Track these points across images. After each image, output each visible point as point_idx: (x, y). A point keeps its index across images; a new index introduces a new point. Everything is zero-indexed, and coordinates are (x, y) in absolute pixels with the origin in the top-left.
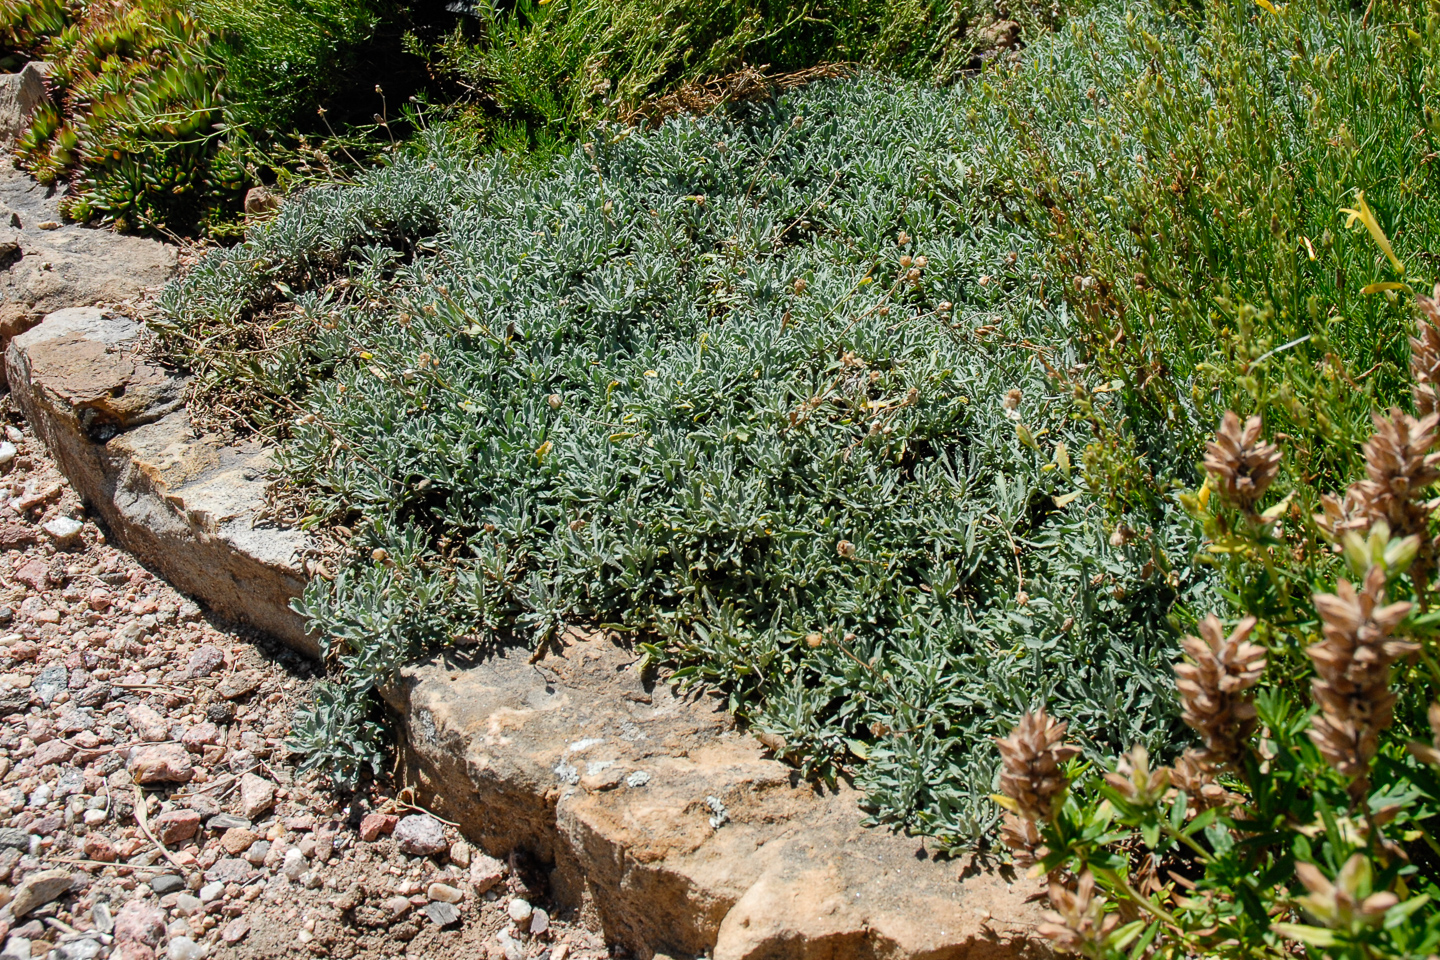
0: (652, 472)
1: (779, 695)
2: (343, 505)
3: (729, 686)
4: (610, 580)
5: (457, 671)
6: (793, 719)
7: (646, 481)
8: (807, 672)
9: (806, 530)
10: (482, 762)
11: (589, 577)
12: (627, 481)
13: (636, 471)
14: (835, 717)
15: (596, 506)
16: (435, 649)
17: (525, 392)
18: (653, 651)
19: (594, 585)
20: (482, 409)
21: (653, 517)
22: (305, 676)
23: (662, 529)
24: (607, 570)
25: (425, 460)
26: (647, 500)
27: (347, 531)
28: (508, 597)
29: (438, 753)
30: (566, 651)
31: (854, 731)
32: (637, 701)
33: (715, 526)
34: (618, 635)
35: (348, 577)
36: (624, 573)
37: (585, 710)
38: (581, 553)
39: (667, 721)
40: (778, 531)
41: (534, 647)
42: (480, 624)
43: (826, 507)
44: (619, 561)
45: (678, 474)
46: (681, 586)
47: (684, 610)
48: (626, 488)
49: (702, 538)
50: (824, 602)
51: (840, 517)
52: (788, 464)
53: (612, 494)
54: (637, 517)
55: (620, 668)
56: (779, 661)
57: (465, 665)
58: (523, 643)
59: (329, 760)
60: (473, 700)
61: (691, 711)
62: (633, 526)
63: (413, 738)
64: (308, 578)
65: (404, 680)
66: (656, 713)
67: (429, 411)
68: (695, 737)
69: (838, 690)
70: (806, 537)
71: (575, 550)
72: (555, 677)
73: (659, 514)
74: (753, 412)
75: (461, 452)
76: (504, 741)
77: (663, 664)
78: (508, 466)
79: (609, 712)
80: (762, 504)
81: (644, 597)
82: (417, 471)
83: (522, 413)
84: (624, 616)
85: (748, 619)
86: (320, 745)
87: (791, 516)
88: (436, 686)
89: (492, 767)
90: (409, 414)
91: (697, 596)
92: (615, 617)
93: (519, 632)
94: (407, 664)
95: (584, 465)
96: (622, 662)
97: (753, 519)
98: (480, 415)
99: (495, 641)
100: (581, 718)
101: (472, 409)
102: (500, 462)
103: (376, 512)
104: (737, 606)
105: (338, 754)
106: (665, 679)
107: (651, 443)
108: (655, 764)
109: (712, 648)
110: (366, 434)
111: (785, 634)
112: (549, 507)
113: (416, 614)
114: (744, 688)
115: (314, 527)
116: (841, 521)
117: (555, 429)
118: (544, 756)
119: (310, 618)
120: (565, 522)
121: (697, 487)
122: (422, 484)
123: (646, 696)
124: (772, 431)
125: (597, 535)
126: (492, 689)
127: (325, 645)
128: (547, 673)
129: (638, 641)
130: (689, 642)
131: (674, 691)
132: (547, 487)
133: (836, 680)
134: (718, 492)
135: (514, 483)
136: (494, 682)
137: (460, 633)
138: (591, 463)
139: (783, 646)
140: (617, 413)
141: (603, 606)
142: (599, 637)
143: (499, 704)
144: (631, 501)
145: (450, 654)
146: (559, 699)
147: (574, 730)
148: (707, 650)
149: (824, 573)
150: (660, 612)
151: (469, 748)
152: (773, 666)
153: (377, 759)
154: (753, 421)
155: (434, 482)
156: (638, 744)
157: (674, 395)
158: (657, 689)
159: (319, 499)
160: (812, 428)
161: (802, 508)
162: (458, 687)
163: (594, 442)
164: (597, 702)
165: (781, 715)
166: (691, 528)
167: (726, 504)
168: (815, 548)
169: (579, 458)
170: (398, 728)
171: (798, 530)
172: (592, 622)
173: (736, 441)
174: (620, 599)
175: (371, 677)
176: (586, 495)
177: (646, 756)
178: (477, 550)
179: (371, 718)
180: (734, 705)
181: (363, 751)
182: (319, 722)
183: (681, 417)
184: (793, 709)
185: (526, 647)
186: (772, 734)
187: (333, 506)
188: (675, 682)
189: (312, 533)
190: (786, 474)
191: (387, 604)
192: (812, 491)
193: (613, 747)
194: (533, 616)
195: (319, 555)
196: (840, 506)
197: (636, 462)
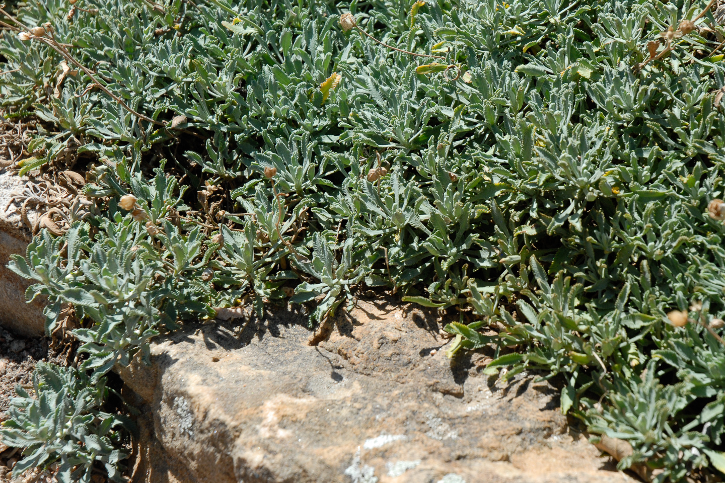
0: (467, 114)
1: (624, 392)
2: (73, 145)
3: (560, 380)
4: (415, 245)
5: (219, 351)
6: (644, 420)
7: (460, 124)
8: (662, 365)
9: (662, 190)
10: (255, 458)
11: (387, 241)
12: (436, 124)
13: (449, 112)
14: (695, 423)
15: (398, 153)
16: (192, 323)
17: (306, 11)
18: (466, 333)
19: (394, 251)
20: (250, 30)
21: (468, 170)
22: (18, 358)
23: (481, 183)
24: (409, 233)
25: (177, 92)
26: (460, 148)
27: (78, 177)
28: (285, 264)
29: (196, 448)
30: (357, 331)
31: (718, 441)
32: (446, 393)
33: (551, 180)
34: (421, 314)
35: (82, 233)
36: (432, 236)
37: (382, 401)
38: (379, 210)
39: (483, 417)
40: (628, 189)
41: (316, 324)
42: (249, 294)
43: (690, 164)
44: (425, 223)
45: (501, 119)
46: (503, 255)
47: (507, 284)
48: (437, 133)
49: (532, 196)
50: (683, 280)
51: (705, 176)
52: (642, 109)
53: (416, 141)
54: (449, 168)
55: (425, 352)
56: (624, 351)
57: (230, 344)
58: (302, 321)
59: (53, 458)
60: (241, 385)
61: (513, 407)
62: (444, 178)
63: (162, 431)
64: (29, 234)
65: (154, 359)
66: (469, 408)
67: (183, 31)
68: (518, 439)
69: (699, 388)
70: (664, 199)
71: (370, 207)
72: (342, 361)
73: (477, 166)
74: (597, 44)
75: (225, 82)
76: (282, 433)
77: (477, 351)
78: (285, 102)
79: (413, 404)
80: (608, 157)
81: (455, 268)
82: (167, 105)
83: (302, 37)
84: (431, 289)
85: (586, 297)
86: (46, 437)
87: (645, 171)
88: (195, 367)
89: (268, 464)
90: (156, 35)
91: (523, 266)
92: (419, 289)
93: (296, 306)
94: (157, 340)
95: (382, 103)
96: (426, 346)
97: (598, 174)
98: (248, 37)
99: (266, 315)
100: (378, 410)
101: (240, 30)
102: (276, 96)
103: (116, 155)
104: (573, 282)
105: (68, 448)
106: (480, 369)
107: (467, 77)
108: (470, 467)
109: (541, 331)
110: (100, 57)
111: (633, 318)
112: (336, 155)
113: (169, 280)
114: (578, 385)
115: (35, 171)
116: (708, 181)
117: (344, 58)
118: (332, 453)
119: (35, 281)
120: (357, 173)
121: (528, 132)
122: (176, 121)
123: (457, 387)
124: (623, 66)
125: (399, 190)
126: (265, 372)
127: (52, 315)
128: (332, 356)
129: (446, 320)
130: (511, 324)
131: (492, 383)
132: (334, 129)
133: (699, 376)
134: (555, 139)
135: (293, 124)
136: (266, 365)
137: (223, 305)
138: (392, 100)
139: (631, 333)
140: (423, 41)
141: (403, 277)
142: (397, 315)
143: (275, 390)
144: (442, 148)
145: (211, 330)
146: (348, 387)
147: (369, 423)
148: (535, 333)
149: (684, 245)
150: (475, 285)
151: (238, 442)
152: (617, 356)
153: (114, 458)
154: (597, 54)
155: (190, 120)
156: (449, 443)
157: (497, 19)
158: (470, 380)
159: (39, 138)
160: (675, 64)
161: (658, 164)
162: (222, 369)
163: (394, 75)
164: (396, 392)
165: (629, 415)
166: (518, 183)
167: (565, 154)
168: (675, 214)
169: (375, 94)
170: (140, 421)
171: (654, 190)
172: (387, 298)
173: (577, 78)
174: (425, 270)
175: (111, 356)
176: (383, 139)
177: (459, 458)
178: (247, 205)
179: (107, 408)
180: (567, 402)
181: (97, 447)
182: (44, 409)
183: (504, 47)
184: (644, 407)
185: (305, 325)
186: (615, 438)
187: (58, 148)
188: (492, 371)
189: (32, 178)
190: (639, 121)
191: (135, 265)
192: (671, 142)
193: (417, 446)
194: (315, 286)
195: (43, 206)
196: (707, 162)
197: (447, 101)
